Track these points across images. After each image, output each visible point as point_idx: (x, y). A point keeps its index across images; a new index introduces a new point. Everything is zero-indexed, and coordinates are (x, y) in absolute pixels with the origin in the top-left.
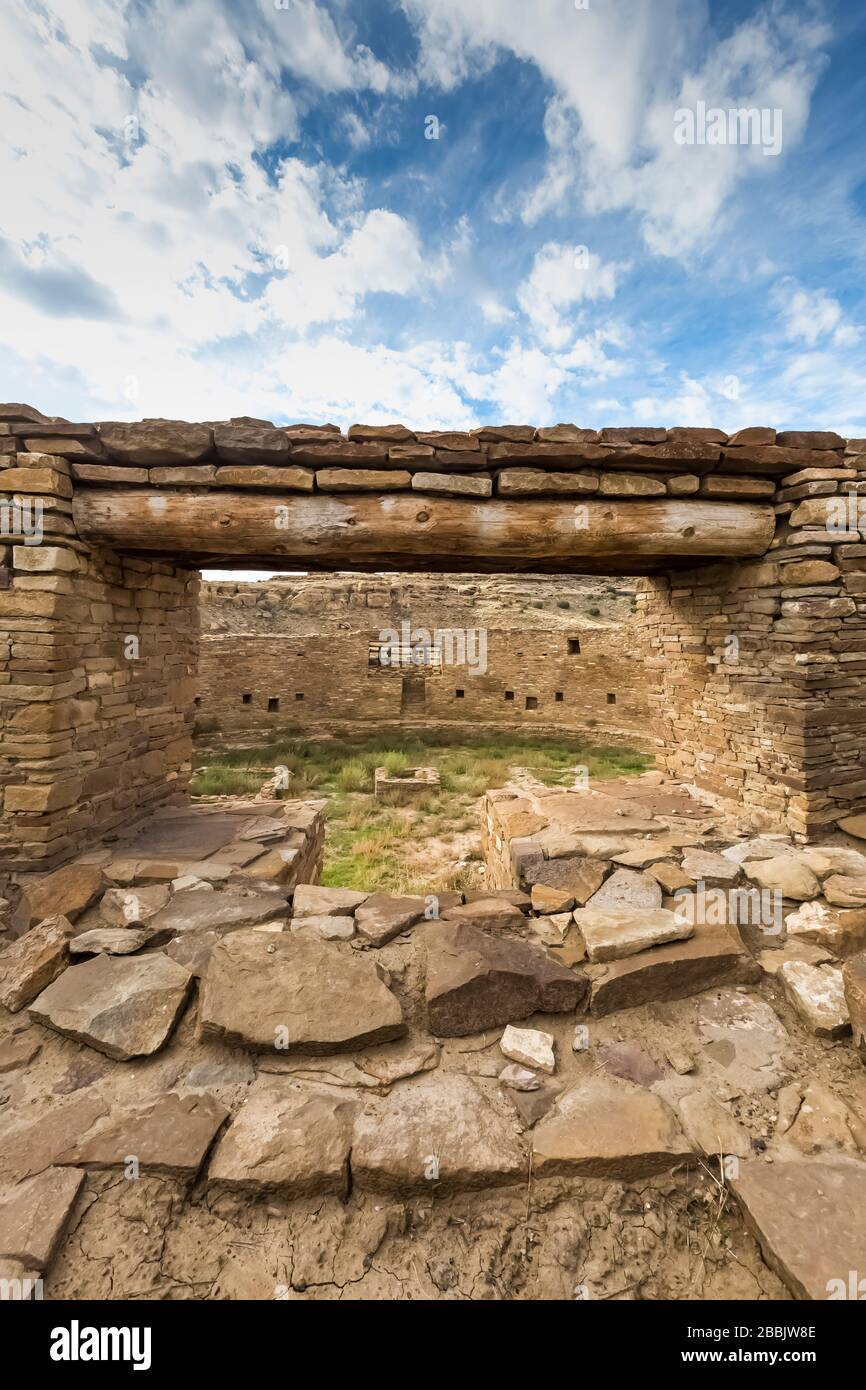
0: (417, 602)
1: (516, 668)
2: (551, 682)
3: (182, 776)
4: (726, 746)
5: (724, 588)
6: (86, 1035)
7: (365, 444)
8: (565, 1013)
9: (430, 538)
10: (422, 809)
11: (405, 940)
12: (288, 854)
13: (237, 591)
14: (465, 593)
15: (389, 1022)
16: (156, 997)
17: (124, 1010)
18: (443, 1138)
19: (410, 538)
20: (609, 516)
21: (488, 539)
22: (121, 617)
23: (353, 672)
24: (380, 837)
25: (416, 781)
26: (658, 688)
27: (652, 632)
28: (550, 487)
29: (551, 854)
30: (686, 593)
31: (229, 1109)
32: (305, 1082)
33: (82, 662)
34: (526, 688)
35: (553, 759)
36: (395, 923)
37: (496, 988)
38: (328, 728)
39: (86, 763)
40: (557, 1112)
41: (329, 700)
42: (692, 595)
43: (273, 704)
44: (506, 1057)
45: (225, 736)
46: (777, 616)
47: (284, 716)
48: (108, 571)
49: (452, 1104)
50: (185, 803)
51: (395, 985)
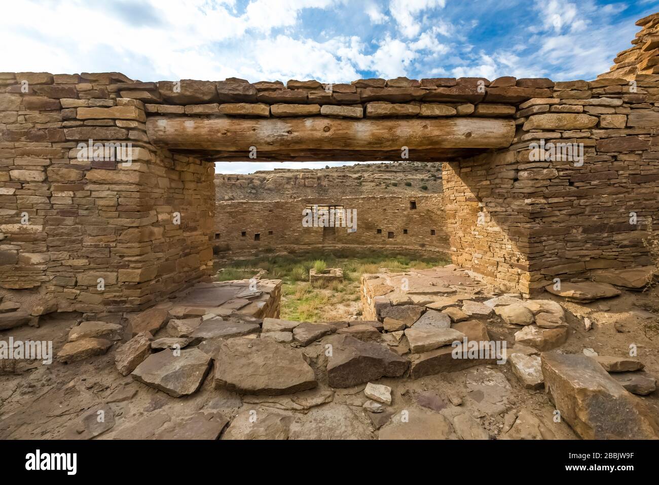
0: (331, 184)
1: (382, 217)
2: (401, 224)
3: (208, 267)
4: (488, 250)
5: (488, 166)
6: (159, 385)
7: (296, 90)
8: (398, 377)
9: (330, 140)
10: (334, 289)
11: (318, 343)
12: (261, 304)
13: (238, 179)
14: (357, 178)
15: (308, 380)
16: (193, 367)
17: (177, 374)
18: (334, 433)
19: (321, 140)
20: (425, 127)
21: (361, 140)
22: (173, 185)
23: (298, 220)
24: (312, 304)
25: (331, 275)
26: (453, 221)
27: (450, 192)
28: (394, 111)
29: (395, 303)
30: (469, 169)
31: (229, 419)
32: (266, 408)
33: (155, 207)
34: (388, 227)
35: (402, 264)
36: (313, 335)
37: (362, 365)
38: (286, 249)
39: (159, 259)
40: (391, 422)
41: (286, 235)
42: (471, 171)
43: (257, 237)
44: (367, 397)
45: (233, 253)
46: (516, 180)
47: (263, 243)
48: (166, 161)
49: (339, 418)
50: (210, 281)
51: (312, 363)
